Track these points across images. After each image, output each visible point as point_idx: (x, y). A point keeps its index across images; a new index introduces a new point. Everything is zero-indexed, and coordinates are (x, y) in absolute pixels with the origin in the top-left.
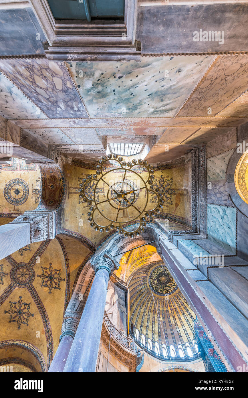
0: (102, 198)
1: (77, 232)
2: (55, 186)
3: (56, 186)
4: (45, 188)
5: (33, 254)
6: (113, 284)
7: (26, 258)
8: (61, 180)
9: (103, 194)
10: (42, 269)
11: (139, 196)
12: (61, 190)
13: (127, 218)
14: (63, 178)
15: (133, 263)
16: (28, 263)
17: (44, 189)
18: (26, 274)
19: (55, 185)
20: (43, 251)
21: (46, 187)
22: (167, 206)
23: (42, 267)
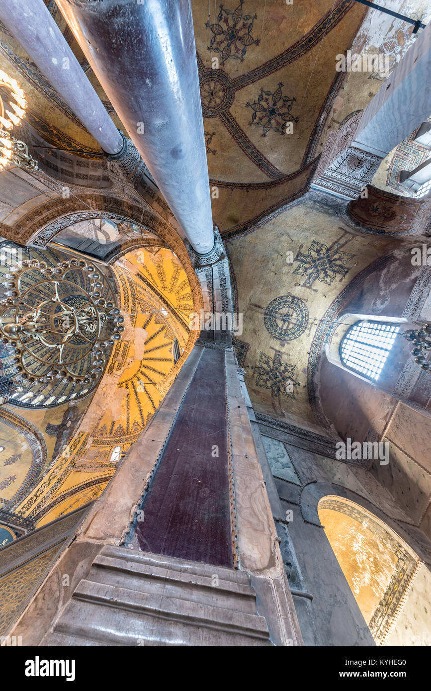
0: (296, 281)
1: (272, 222)
2: (375, 214)
3: (374, 216)
4: (379, 196)
5: (242, 127)
6: (121, 243)
7: (239, 111)
8: (381, 229)
9: (302, 284)
10: (211, 133)
11: (275, 339)
12: (365, 221)
13: (246, 309)
14: (383, 232)
15: (132, 284)
16: (229, 112)
17: (377, 193)
18: (211, 100)
19: (377, 214)
20: (241, 148)
21: (380, 198)
22: (253, 376)
23: (214, 134)
